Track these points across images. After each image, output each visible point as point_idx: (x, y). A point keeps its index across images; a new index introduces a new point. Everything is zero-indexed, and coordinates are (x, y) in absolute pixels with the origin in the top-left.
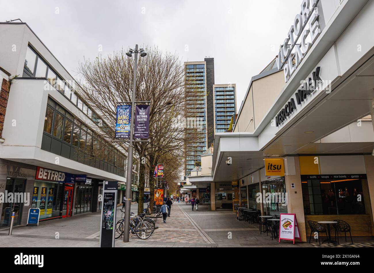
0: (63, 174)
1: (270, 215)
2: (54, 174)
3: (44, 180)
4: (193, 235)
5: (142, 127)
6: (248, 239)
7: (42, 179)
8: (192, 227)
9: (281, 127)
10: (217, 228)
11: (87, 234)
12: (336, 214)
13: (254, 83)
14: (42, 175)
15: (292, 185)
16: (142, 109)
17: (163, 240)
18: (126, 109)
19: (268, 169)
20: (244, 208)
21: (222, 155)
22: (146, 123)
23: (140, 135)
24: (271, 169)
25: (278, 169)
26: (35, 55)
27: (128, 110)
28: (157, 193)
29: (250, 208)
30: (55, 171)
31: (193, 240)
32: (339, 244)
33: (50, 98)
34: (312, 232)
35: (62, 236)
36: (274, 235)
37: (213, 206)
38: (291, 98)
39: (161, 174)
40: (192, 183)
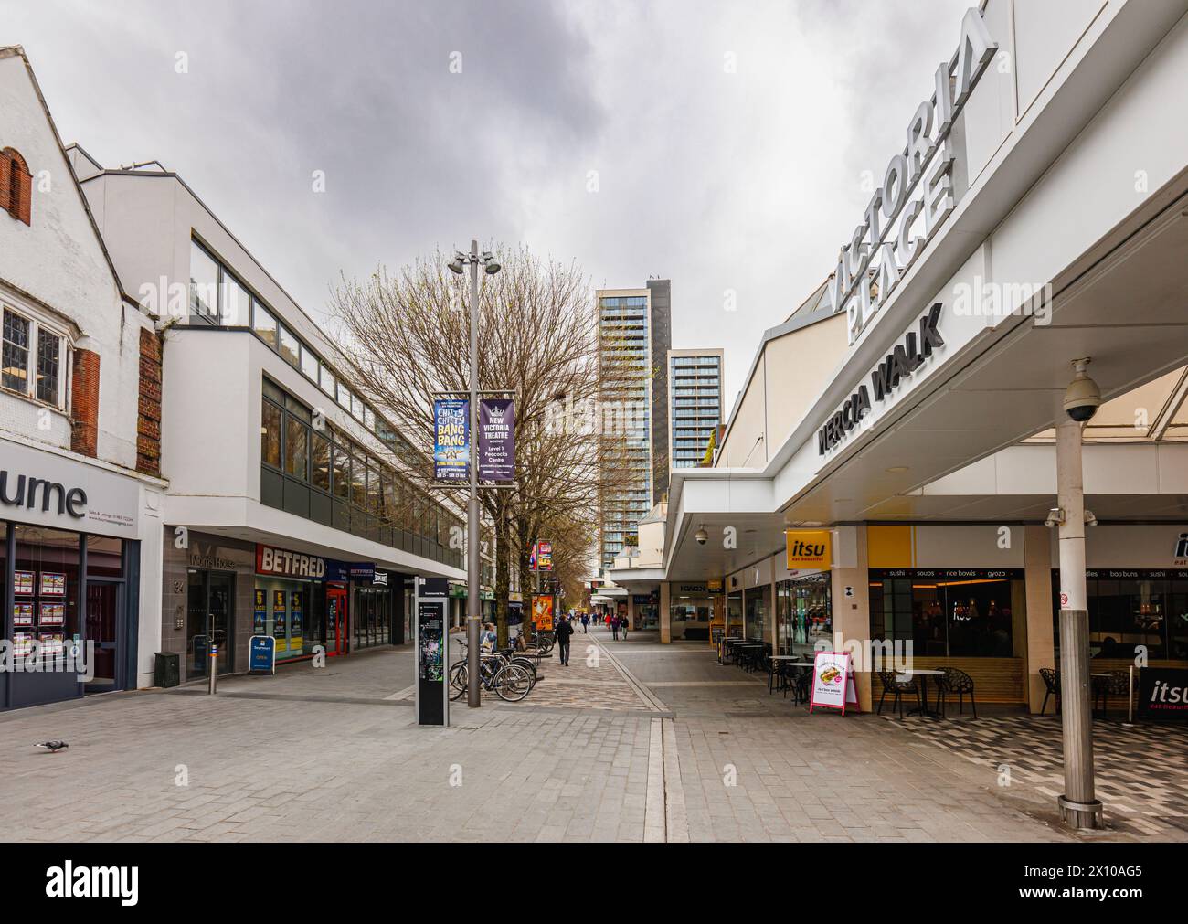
0: (320, 562)
1: (792, 655)
2: (299, 561)
3: (277, 573)
4: (621, 693)
6: (742, 703)
7: (272, 572)
8: (618, 677)
10: (673, 680)
11: (386, 691)
12: (945, 655)
14: (271, 564)
15: (847, 591)
17: (556, 703)
19: (794, 554)
20: (734, 638)
24: (800, 554)
25: (816, 554)
29: (748, 639)
31: (621, 704)
32: (944, 718)
33: (268, 380)
34: (884, 692)
35: (330, 695)
36: (801, 697)
37: (665, 635)
38: (860, 385)
39: (545, 563)
40: (619, 584)
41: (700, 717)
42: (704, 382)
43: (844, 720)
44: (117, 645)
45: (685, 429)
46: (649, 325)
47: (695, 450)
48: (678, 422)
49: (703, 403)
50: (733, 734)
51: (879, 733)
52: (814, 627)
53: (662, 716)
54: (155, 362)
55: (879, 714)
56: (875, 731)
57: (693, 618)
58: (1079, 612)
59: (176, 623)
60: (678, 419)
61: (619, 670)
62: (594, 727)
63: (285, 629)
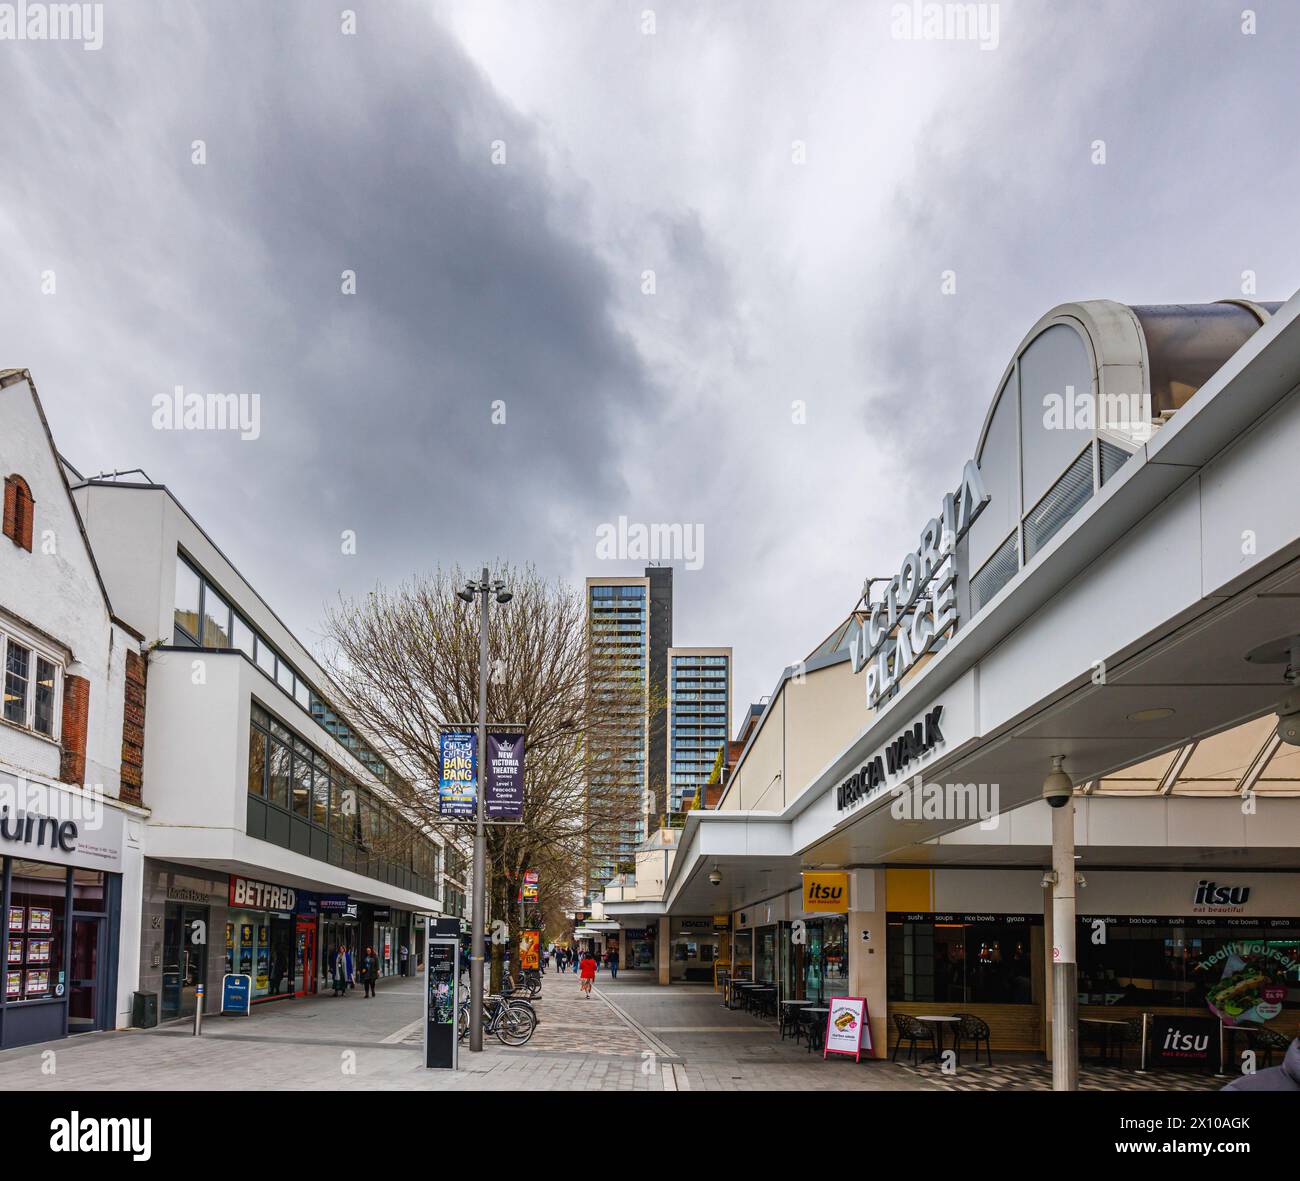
0: (291, 893)
1: (805, 999)
2: (270, 893)
3: (249, 906)
4: (624, 1039)
5: (507, 790)
6: (754, 1049)
7: (244, 905)
8: (618, 1021)
10: (678, 1024)
11: (378, 1034)
12: (962, 1001)
13: (789, 683)
14: (243, 896)
15: (864, 935)
16: (506, 743)
17: (559, 1048)
18: (463, 742)
19: (811, 896)
20: (743, 981)
21: (701, 861)
22: (517, 780)
23: (500, 808)
25: (833, 896)
26: (195, 579)
28: (524, 940)
29: (758, 982)
30: (272, 885)
31: (627, 1050)
33: (256, 704)
34: (900, 1038)
35: (320, 1037)
36: (814, 1042)
37: (664, 975)
38: (876, 754)
39: (531, 894)
40: (611, 917)
41: (711, 1063)
42: (709, 686)
43: (856, 1066)
44: (99, 983)
45: (686, 739)
46: (648, 619)
47: (697, 762)
48: (678, 730)
49: (708, 709)
50: (745, 1079)
51: (892, 1079)
52: (829, 967)
53: (671, 1061)
54: (139, 684)
55: (894, 1061)
56: (889, 1077)
57: (695, 956)
58: (1068, 965)
59: (153, 960)
60: (678, 727)
61: (618, 1014)
62: (605, 1071)
63: (251, 966)
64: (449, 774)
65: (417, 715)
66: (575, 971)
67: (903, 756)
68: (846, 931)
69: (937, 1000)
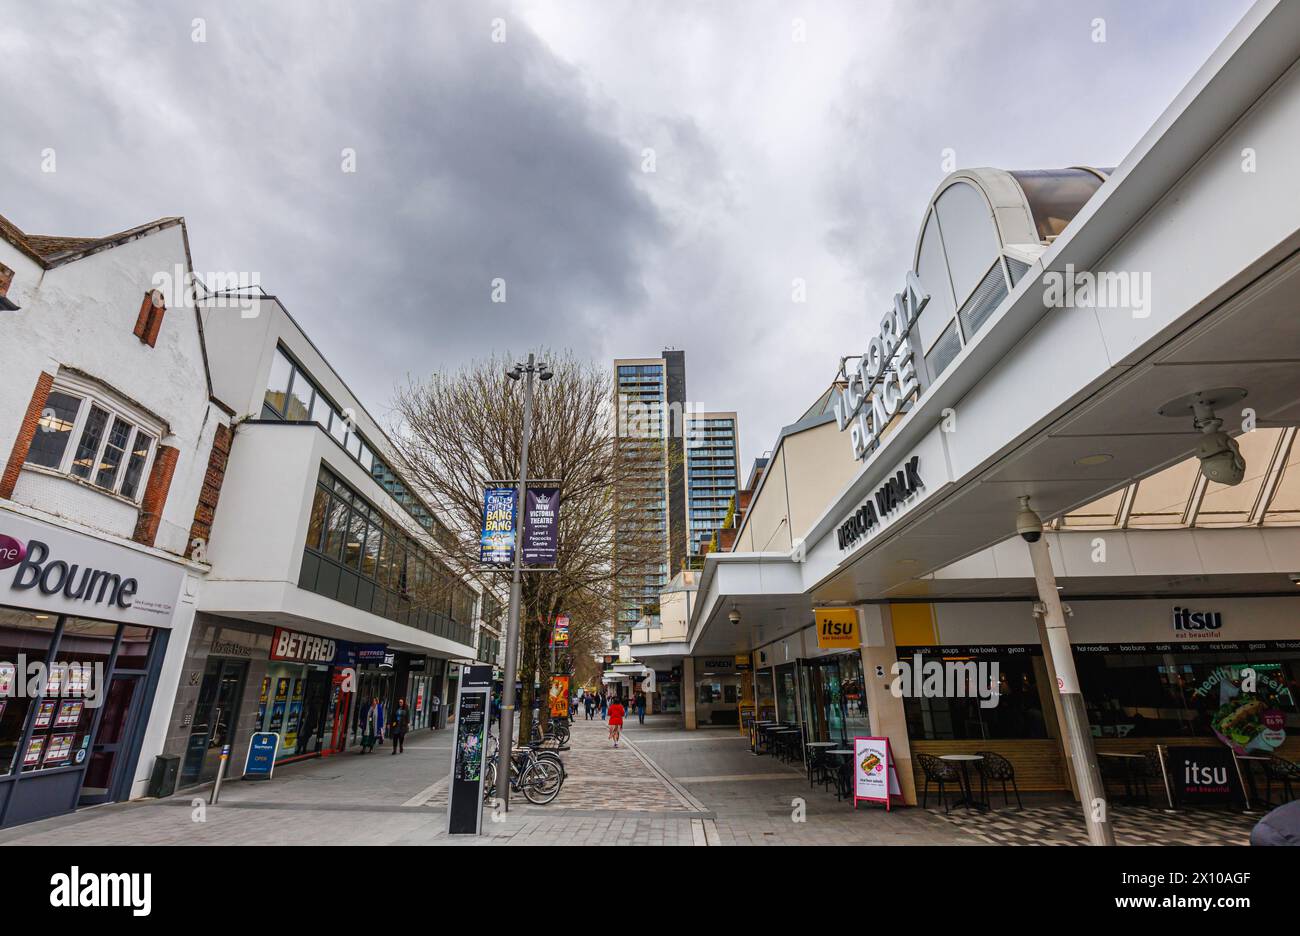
0: (333, 643)
1: (829, 740)
2: (311, 644)
3: (289, 659)
4: (654, 792)
5: (543, 539)
7: (285, 658)
8: (646, 772)
9: (849, 551)
10: (706, 773)
11: (401, 795)
12: (982, 738)
13: (787, 440)
14: (285, 649)
15: (878, 671)
16: (543, 496)
17: (587, 805)
18: (506, 496)
19: (824, 633)
20: (767, 723)
21: (720, 601)
22: (552, 530)
23: (536, 555)
24: (830, 633)
25: (845, 633)
26: (288, 366)
27: (510, 499)
29: (782, 723)
30: (315, 636)
31: (656, 804)
32: (990, 810)
33: (325, 468)
34: (927, 782)
35: (342, 802)
36: (843, 789)
37: (690, 719)
38: (867, 499)
39: (562, 638)
40: (638, 660)
41: (742, 816)
43: (886, 814)
44: (119, 748)
46: (666, 391)
49: (719, 464)
50: (778, 834)
51: (926, 829)
52: (849, 705)
53: (701, 816)
54: (223, 453)
55: (924, 807)
56: (923, 827)
57: (719, 698)
58: (1074, 695)
59: (183, 719)
60: (694, 479)
61: (645, 763)
62: (633, 831)
63: (281, 722)
64: (491, 526)
65: (466, 474)
66: (603, 718)
67: (891, 499)
68: (860, 667)
69: (957, 737)
